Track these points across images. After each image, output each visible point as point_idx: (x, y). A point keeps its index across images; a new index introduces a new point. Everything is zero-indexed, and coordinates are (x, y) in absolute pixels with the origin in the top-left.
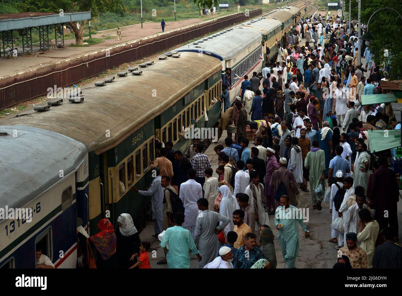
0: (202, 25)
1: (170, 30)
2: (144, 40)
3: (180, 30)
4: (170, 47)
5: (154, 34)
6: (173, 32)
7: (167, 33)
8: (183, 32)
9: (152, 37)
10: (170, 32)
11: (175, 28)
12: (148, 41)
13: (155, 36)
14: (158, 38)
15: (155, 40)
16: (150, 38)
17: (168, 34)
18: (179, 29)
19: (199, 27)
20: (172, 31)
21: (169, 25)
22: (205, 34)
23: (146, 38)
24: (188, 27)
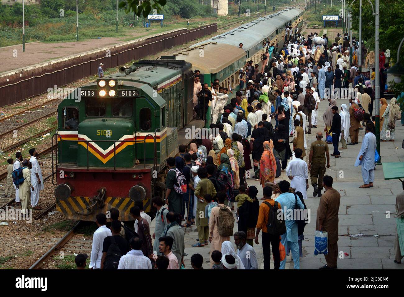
0: (121, 48)
1: (70, 56)
2: (28, 71)
3: (85, 56)
4: (70, 83)
5: (43, 60)
6: (73, 59)
7: (64, 60)
8: (90, 58)
9: (41, 66)
10: (69, 58)
11: (77, 53)
12: (33, 73)
13: (46, 64)
14: (49, 69)
15: (44, 70)
16: (37, 67)
17: (66, 61)
18: (84, 54)
19: (117, 52)
20: (72, 57)
21: (68, 48)
22: (126, 62)
23: (31, 68)
24: (99, 51)
